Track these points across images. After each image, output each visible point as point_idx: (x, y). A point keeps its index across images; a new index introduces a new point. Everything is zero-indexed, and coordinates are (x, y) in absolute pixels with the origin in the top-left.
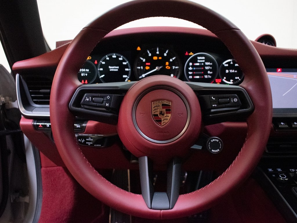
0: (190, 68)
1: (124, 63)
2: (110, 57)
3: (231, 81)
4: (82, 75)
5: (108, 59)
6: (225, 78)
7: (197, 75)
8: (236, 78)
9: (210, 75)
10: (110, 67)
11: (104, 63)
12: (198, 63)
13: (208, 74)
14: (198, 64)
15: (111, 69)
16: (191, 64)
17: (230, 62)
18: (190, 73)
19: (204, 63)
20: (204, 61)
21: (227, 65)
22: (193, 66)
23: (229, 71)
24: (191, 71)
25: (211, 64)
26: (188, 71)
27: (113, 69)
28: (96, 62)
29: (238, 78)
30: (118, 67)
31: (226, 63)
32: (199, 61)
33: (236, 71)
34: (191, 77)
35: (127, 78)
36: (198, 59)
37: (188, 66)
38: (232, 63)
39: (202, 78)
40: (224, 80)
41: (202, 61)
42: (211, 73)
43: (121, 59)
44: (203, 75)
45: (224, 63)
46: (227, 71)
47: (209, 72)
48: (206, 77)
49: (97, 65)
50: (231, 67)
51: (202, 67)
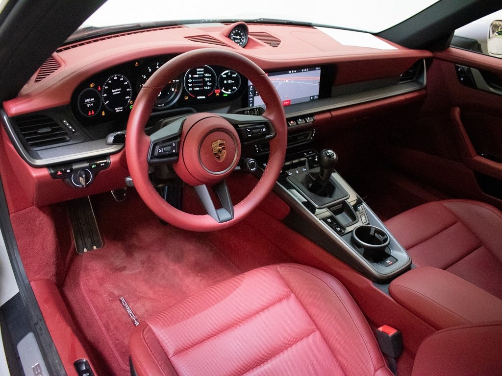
0: (190, 81)
1: (125, 83)
2: (112, 79)
3: (229, 90)
4: (88, 106)
5: (110, 82)
6: (223, 88)
7: (196, 87)
8: (233, 88)
9: (209, 86)
10: (113, 91)
11: (106, 87)
12: (197, 74)
13: (207, 86)
14: (197, 76)
15: (114, 92)
16: (190, 76)
17: (228, 73)
18: (190, 85)
19: (203, 74)
20: (203, 73)
21: (225, 76)
22: (192, 78)
23: (227, 82)
24: (190, 83)
25: (210, 75)
26: (187, 83)
27: (116, 92)
28: (99, 88)
29: (235, 88)
30: (120, 89)
31: (224, 74)
32: (198, 73)
33: (233, 82)
34: (190, 89)
35: (129, 98)
36: (197, 71)
37: (188, 78)
38: (229, 74)
39: (201, 90)
40: (222, 90)
41: (201, 73)
42: (211, 84)
43: (122, 79)
44: (203, 86)
45: (222, 74)
46: (225, 82)
47: (208, 84)
48: (206, 88)
49: (100, 91)
50: (229, 77)
51: (201, 79)
